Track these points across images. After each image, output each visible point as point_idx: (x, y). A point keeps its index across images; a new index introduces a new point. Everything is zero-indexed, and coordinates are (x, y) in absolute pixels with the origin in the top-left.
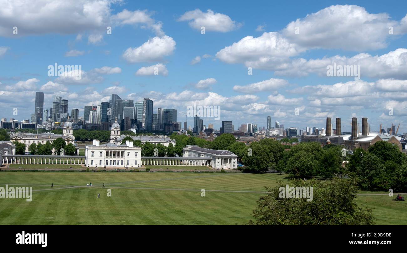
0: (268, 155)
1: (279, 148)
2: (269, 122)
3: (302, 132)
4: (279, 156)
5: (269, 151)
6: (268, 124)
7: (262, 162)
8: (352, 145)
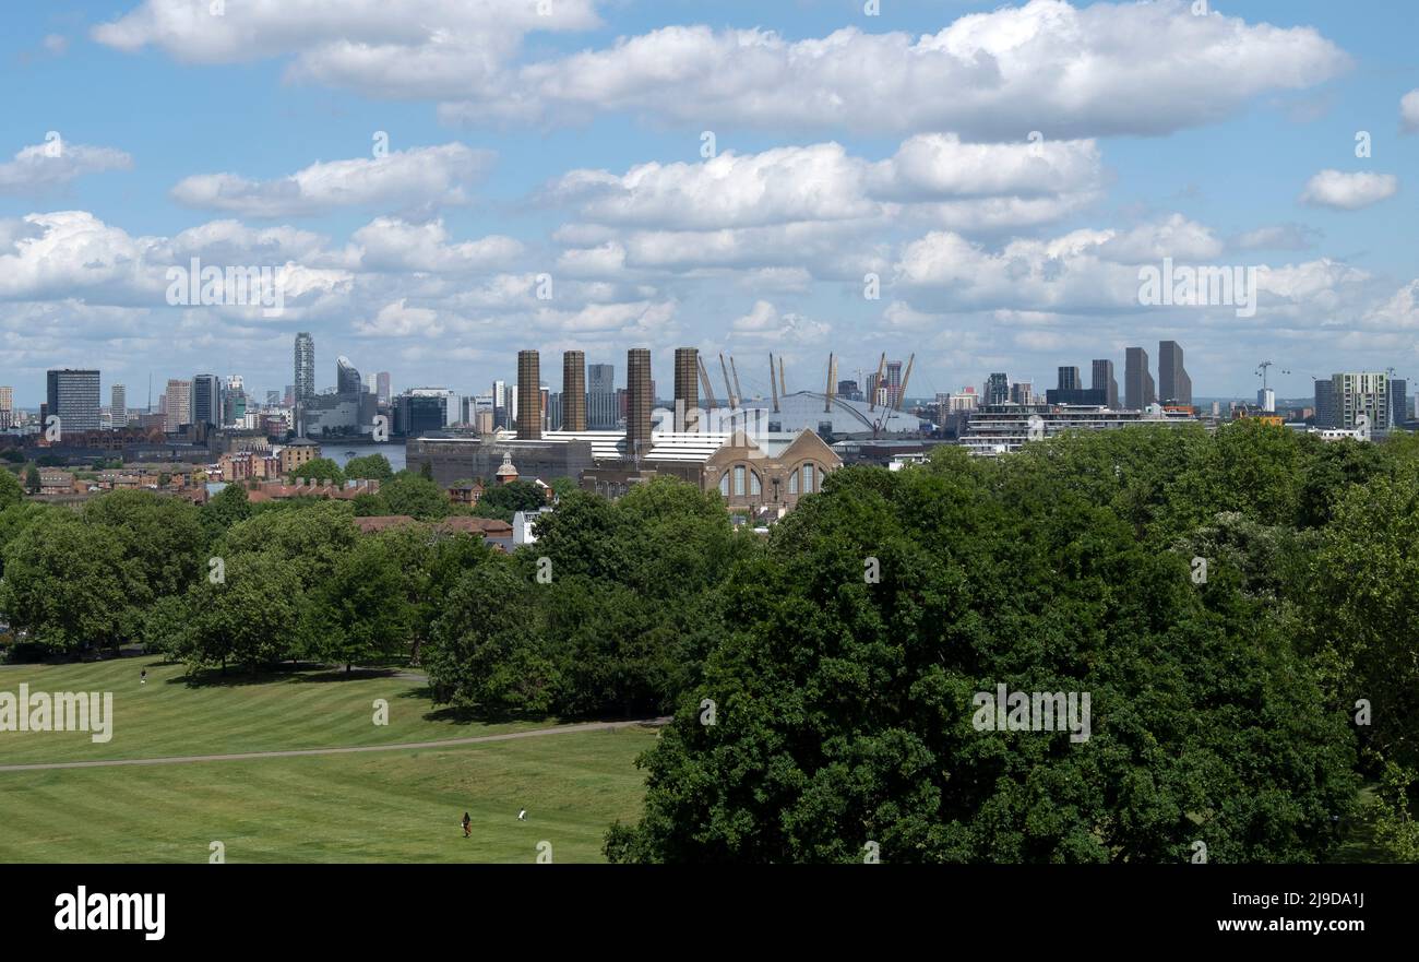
0: (118, 571)
1: (175, 536)
2: (304, 364)
3: (471, 406)
4: (175, 574)
5: (120, 549)
6: (298, 375)
7: (86, 609)
8: (629, 479)
